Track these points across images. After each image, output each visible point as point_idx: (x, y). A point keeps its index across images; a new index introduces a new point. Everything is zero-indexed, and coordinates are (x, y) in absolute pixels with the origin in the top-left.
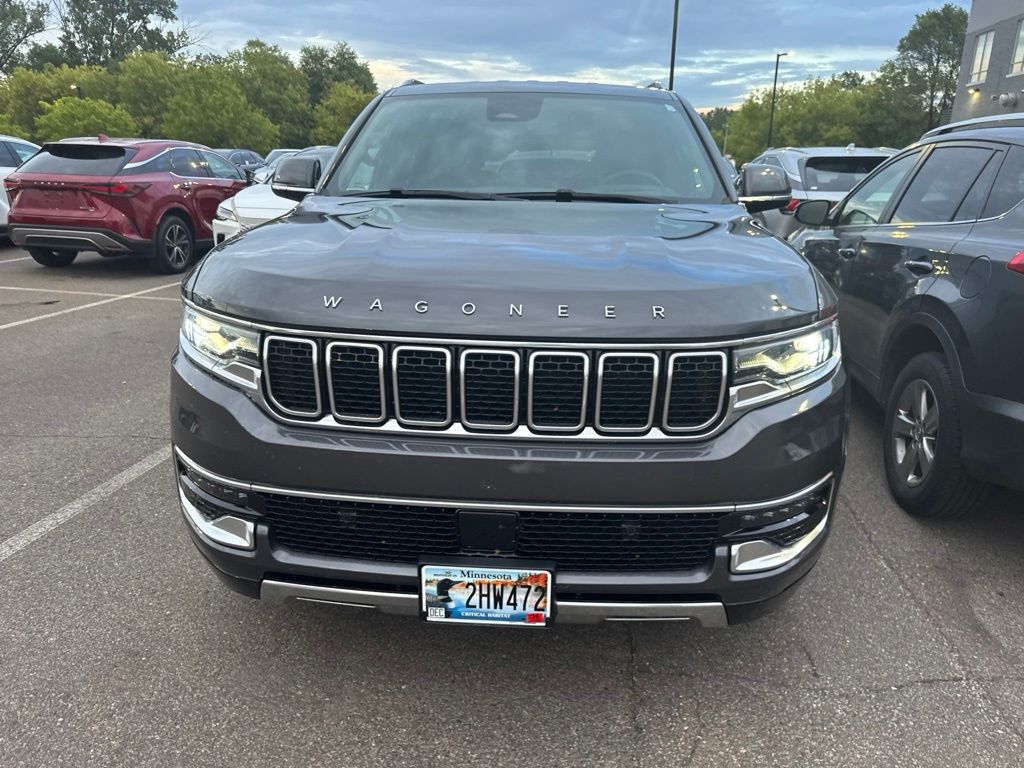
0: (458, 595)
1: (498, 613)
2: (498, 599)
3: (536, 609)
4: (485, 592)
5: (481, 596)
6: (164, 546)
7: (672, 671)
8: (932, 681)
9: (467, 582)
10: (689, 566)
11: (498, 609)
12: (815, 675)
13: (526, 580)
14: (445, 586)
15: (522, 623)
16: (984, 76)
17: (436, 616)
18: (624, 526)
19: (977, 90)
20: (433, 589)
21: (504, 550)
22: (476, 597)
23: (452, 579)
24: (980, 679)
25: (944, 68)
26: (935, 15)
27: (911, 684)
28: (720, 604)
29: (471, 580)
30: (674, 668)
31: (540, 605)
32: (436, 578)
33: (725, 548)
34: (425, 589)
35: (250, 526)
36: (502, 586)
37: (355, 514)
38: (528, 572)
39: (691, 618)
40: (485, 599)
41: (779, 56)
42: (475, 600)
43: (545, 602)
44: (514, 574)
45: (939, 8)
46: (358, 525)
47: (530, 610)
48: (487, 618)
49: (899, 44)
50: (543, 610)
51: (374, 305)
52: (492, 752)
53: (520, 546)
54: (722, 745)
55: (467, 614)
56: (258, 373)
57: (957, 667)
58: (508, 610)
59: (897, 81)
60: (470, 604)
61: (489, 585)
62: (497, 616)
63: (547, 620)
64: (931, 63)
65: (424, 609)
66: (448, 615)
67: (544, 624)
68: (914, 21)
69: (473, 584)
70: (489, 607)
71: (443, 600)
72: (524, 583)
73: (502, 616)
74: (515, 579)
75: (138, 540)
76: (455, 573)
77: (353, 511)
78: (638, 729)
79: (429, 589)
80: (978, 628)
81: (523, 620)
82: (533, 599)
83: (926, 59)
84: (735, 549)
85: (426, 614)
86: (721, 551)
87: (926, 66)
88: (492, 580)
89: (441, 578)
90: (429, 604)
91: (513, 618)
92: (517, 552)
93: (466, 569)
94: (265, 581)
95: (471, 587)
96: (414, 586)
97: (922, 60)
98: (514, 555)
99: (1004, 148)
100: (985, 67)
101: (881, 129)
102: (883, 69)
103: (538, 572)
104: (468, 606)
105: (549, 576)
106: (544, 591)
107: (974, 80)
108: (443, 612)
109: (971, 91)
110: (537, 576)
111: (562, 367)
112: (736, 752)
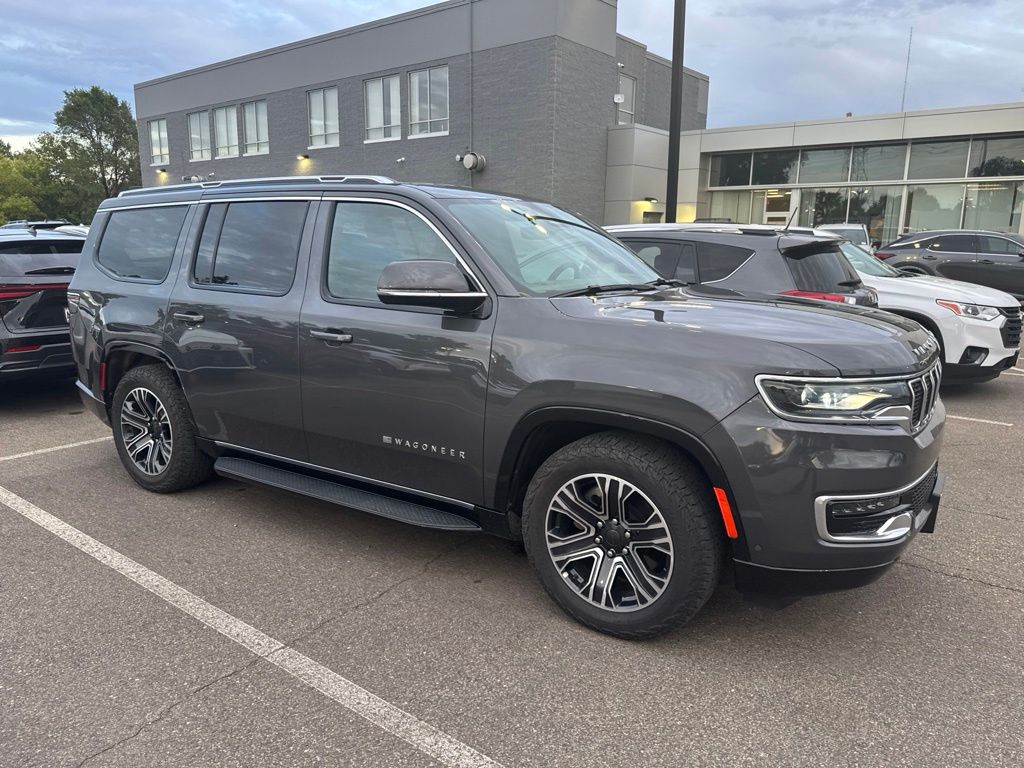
19: (164, 171)
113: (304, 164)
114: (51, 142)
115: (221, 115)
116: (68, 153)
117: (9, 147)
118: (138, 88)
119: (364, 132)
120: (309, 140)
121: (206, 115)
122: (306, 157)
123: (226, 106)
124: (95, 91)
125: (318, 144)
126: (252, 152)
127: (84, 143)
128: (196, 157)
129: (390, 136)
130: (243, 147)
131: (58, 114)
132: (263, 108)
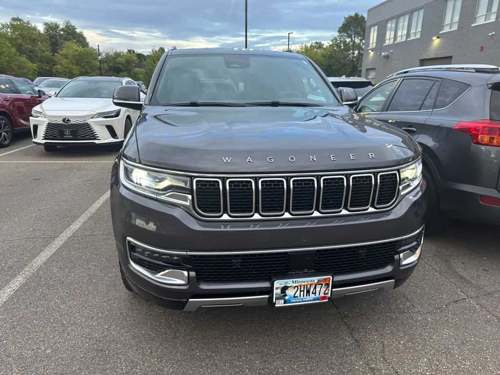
0: (290, 293)
1: (308, 298)
2: (308, 292)
3: (324, 294)
4: (302, 289)
5: (301, 291)
6: (84, 293)
7: (358, 314)
8: (456, 301)
9: (294, 286)
10: (383, 266)
11: (308, 297)
12: (413, 306)
13: (321, 281)
14: (284, 289)
15: (318, 301)
16: (374, 44)
17: (280, 304)
18: (360, 252)
19: (372, 51)
20: (279, 291)
21: (309, 269)
22: (298, 293)
23: (288, 285)
24: (472, 298)
25: (357, 41)
26: (351, 17)
27: (450, 304)
28: (393, 280)
29: (296, 285)
30: (358, 313)
31: (326, 292)
32: (280, 286)
33: (398, 255)
34: (275, 291)
35: (186, 273)
36: (310, 285)
37: (240, 260)
38: (322, 277)
39: (379, 288)
40: (302, 293)
41: (289, 34)
42: (298, 294)
43: (329, 290)
44: (316, 279)
45: (353, 14)
46: (242, 266)
47: (322, 295)
48: (303, 301)
49: (338, 30)
50: (327, 294)
51: (248, 160)
52: (302, 364)
53: (316, 266)
54: (393, 342)
55: (294, 301)
56: (190, 197)
57: (462, 294)
58: (312, 296)
59: (338, 46)
60: (296, 296)
61: (304, 286)
62: (307, 299)
63: (329, 299)
64: (352, 39)
65: (274, 301)
66: (285, 302)
67: (327, 300)
68: (344, 20)
69: (297, 287)
70: (304, 296)
71: (283, 296)
72: (320, 283)
73: (310, 299)
74: (316, 281)
75: (67, 293)
76: (290, 282)
77: (240, 259)
78: (357, 341)
79: (277, 292)
80: (461, 277)
81: (318, 300)
82: (323, 289)
83: (350, 36)
84: (401, 255)
85: (275, 304)
86: (396, 257)
87: (350, 39)
88: (306, 283)
89: (283, 286)
90: (277, 299)
91: (314, 299)
92: (314, 269)
93: (294, 280)
94: (190, 300)
95: (296, 288)
96: (270, 291)
97: (348, 37)
98: (313, 271)
99: (440, 80)
100: (375, 41)
101: (333, 68)
102: (332, 41)
103: (326, 277)
104: (294, 297)
105: (331, 278)
106: (328, 285)
107: (371, 47)
108: (283, 302)
109: (370, 51)
110: (326, 279)
111: (334, 183)
112: (400, 343)
113: (436, 41)
114: (336, 41)
115: (402, 19)
116: (342, 45)
117: (323, 45)
118: (370, 11)
119: (474, 19)
120: (442, 28)
121: (394, 21)
122: (438, 38)
123: (404, 14)
124: (356, 15)
125: (447, 29)
126: (412, 38)
127: (348, 40)
128: (387, 42)
129: (489, 19)
130: (408, 35)
131: (339, 28)
132: (422, 12)
